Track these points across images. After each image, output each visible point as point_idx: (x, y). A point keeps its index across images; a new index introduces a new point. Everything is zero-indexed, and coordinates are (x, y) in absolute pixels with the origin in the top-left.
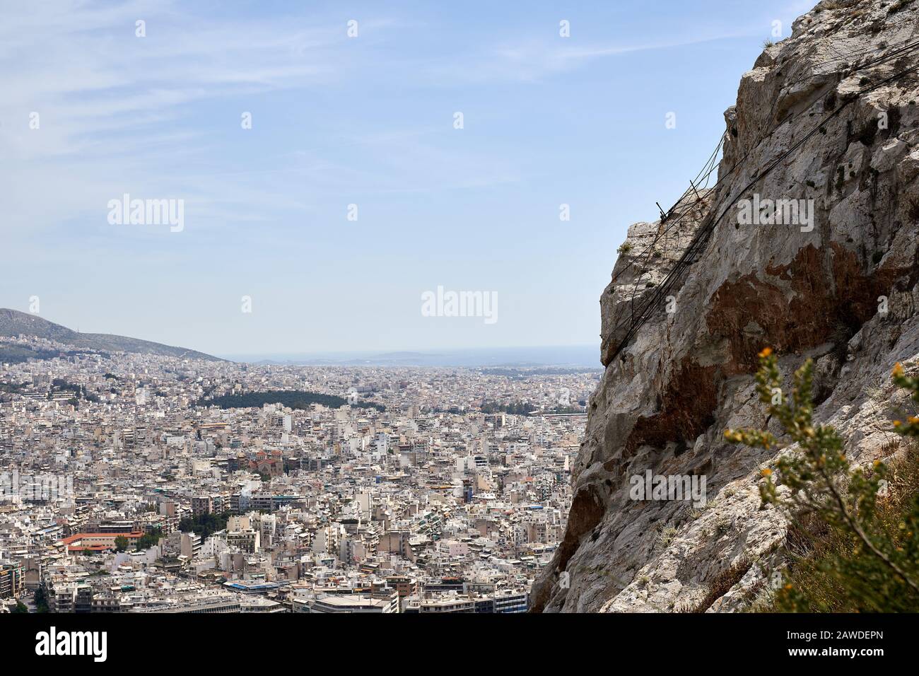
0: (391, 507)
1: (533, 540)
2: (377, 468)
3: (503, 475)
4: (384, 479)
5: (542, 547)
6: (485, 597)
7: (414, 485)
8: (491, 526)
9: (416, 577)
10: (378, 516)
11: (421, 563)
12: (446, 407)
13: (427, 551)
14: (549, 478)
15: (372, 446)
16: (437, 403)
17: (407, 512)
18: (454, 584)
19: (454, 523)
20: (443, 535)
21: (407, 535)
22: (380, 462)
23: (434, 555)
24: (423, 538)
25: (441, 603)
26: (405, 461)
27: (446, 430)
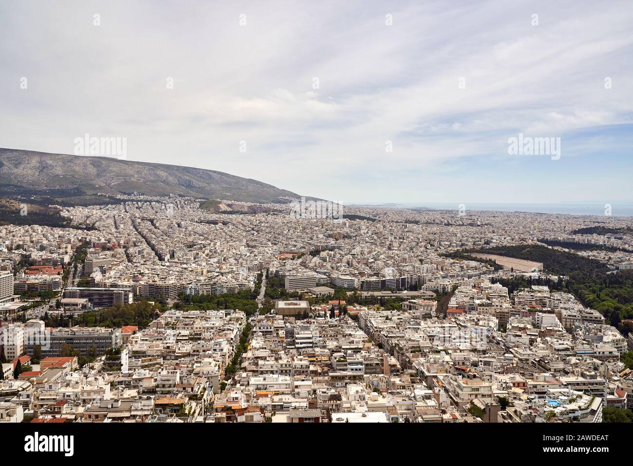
0: (366, 250)
1: (403, 262)
2: (367, 239)
3: (401, 242)
4: (368, 242)
5: (405, 264)
6: (384, 279)
7: (376, 244)
8: (392, 258)
9: (367, 271)
10: (362, 253)
11: (370, 268)
12: (395, 221)
13: (373, 264)
14: (414, 244)
15: (367, 232)
16: (393, 219)
17: (370, 253)
18: (377, 274)
19: (382, 256)
20: (378, 260)
21: (368, 259)
22: (368, 237)
23: (374, 265)
24: (373, 260)
25: (371, 280)
26: (375, 237)
27: (390, 228)
